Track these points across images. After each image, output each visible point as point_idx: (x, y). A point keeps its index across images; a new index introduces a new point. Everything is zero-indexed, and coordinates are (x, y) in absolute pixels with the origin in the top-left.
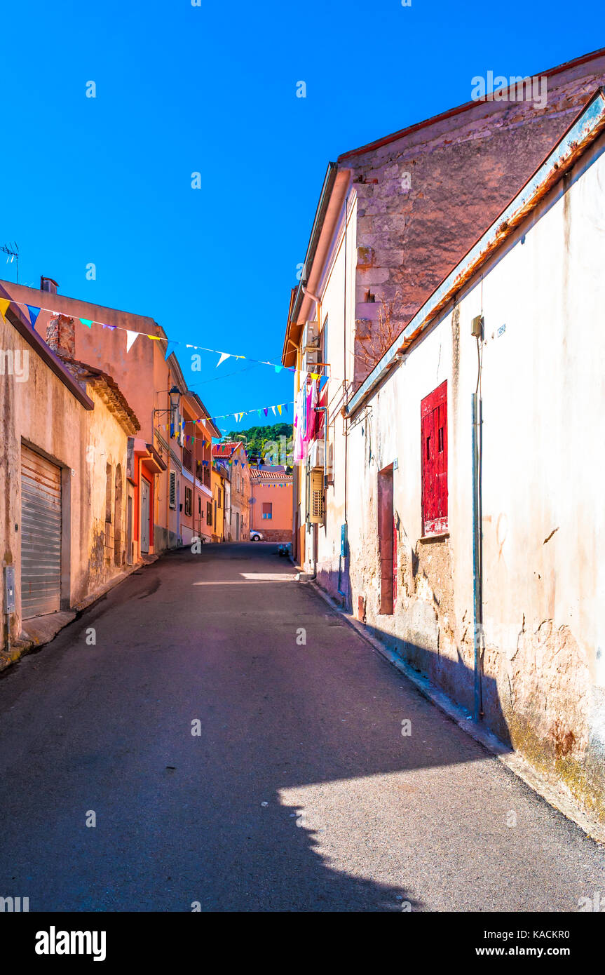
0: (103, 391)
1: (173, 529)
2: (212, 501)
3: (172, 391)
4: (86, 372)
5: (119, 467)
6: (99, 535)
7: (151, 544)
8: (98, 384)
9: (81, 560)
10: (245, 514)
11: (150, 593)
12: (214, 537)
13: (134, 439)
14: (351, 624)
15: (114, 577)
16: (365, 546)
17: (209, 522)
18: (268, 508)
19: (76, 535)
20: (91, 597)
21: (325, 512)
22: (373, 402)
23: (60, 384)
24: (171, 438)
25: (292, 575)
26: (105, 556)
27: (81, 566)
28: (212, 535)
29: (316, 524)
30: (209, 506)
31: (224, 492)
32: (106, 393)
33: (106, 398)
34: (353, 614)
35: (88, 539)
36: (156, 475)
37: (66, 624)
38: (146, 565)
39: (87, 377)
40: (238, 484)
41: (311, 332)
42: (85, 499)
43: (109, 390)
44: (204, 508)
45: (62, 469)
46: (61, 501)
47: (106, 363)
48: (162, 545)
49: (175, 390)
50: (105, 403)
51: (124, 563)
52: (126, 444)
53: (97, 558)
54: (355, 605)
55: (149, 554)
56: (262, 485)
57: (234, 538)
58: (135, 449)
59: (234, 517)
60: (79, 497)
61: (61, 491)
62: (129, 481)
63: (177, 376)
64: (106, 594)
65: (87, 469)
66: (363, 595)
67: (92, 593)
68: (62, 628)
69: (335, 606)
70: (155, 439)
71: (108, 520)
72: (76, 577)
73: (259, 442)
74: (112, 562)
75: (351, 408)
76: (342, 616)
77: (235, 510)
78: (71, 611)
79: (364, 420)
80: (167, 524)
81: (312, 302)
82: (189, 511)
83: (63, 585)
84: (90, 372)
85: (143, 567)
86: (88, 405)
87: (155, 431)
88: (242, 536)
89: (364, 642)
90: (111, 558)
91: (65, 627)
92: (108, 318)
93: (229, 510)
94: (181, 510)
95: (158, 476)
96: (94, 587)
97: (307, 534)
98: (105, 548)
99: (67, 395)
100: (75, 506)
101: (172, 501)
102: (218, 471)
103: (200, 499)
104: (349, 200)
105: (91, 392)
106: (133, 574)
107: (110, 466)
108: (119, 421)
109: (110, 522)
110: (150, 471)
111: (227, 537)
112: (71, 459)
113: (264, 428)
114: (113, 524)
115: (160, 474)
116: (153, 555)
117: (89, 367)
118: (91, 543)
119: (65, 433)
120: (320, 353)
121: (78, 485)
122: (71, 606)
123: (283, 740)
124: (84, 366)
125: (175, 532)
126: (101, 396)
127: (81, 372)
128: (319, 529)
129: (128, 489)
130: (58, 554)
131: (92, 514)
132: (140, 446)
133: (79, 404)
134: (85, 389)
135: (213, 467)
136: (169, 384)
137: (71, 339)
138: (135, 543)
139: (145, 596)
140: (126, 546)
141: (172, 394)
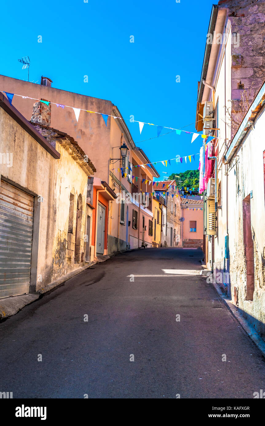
0: (68, 146)
1: (123, 237)
2: (152, 219)
3: (122, 147)
4: (56, 135)
5: (80, 196)
6: (62, 241)
7: (106, 248)
8: (64, 142)
9: (46, 258)
10: (177, 228)
11: (95, 282)
12: (154, 244)
13: (93, 178)
14: (229, 306)
15: (74, 270)
16: (237, 251)
17: (151, 234)
18: (193, 225)
19: (43, 241)
20: (53, 284)
21: (217, 227)
22: (239, 153)
23: (34, 142)
24: (123, 177)
25: (198, 271)
26: (67, 256)
27: (46, 262)
28: (153, 243)
29: (213, 236)
30: (151, 223)
31: (162, 213)
32: (70, 148)
33: (71, 151)
34: (231, 300)
35: (52, 244)
36: (110, 201)
37: (29, 303)
38: (100, 262)
39: (57, 137)
40: (171, 208)
41: (208, 108)
42: (51, 217)
43: (72, 146)
44: (147, 224)
45: (34, 196)
46: (33, 218)
47: (80, 130)
48: (114, 248)
49: (124, 146)
50: (70, 154)
51: (82, 261)
52: (86, 181)
53: (60, 257)
54: (233, 293)
55: (104, 255)
56: (188, 209)
57: (169, 245)
58: (94, 184)
59: (169, 230)
60: (46, 216)
61: (34, 212)
62: (89, 205)
63: (128, 138)
64: (65, 282)
65: (54, 196)
66: (237, 287)
67: (55, 281)
68: (26, 305)
69: (221, 293)
70: (110, 178)
71: (70, 231)
72: (42, 271)
73: (192, 180)
74: (73, 260)
75: (228, 157)
76: (224, 301)
77: (169, 225)
78: (37, 293)
79: (236, 165)
80: (118, 234)
81: (210, 89)
82: (136, 226)
83: (32, 276)
84: (58, 134)
85: (97, 264)
86: (56, 156)
87: (110, 173)
88: (175, 243)
89: (234, 320)
90: (72, 257)
91: (28, 305)
92: (82, 101)
93: (165, 226)
94: (129, 225)
95: (112, 202)
96: (57, 277)
97: (209, 242)
98: (67, 251)
99: (40, 149)
100: (43, 222)
101: (122, 219)
102: (158, 199)
103: (143, 218)
104: (227, 27)
105: (58, 147)
106: (88, 268)
107: (73, 195)
108: (81, 166)
109: (72, 233)
110: (106, 199)
111: (163, 244)
112: (41, 191)
113: (194, 171)
114: (74, 234)
115: (113, 201)
116: (106, 256)
117: (58, 131)
118: (55, 247)
119: (37, 174)
120: (214, 122)
121: (46, 208)
122: (37, 290)
123: (151, 393)
124: (55, 131)
125: (125, 240)
126: (67, 149)
127: (52, 135)
128: (215, 239)
129: (87, 210)
130: (29, 254)
131: (57, 227)
132: (97, 182)
133: (49, 155)
134: (55, 145)
135: (154, 197)
136: (121, 142)
137: (48, 114)
138: (92, 247)
139: (91, 284)
140: (84, 249)
141: (122, 149)
